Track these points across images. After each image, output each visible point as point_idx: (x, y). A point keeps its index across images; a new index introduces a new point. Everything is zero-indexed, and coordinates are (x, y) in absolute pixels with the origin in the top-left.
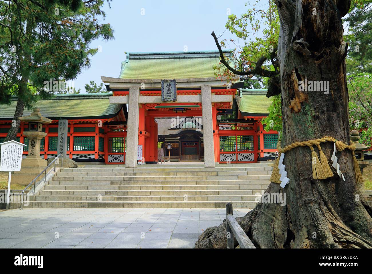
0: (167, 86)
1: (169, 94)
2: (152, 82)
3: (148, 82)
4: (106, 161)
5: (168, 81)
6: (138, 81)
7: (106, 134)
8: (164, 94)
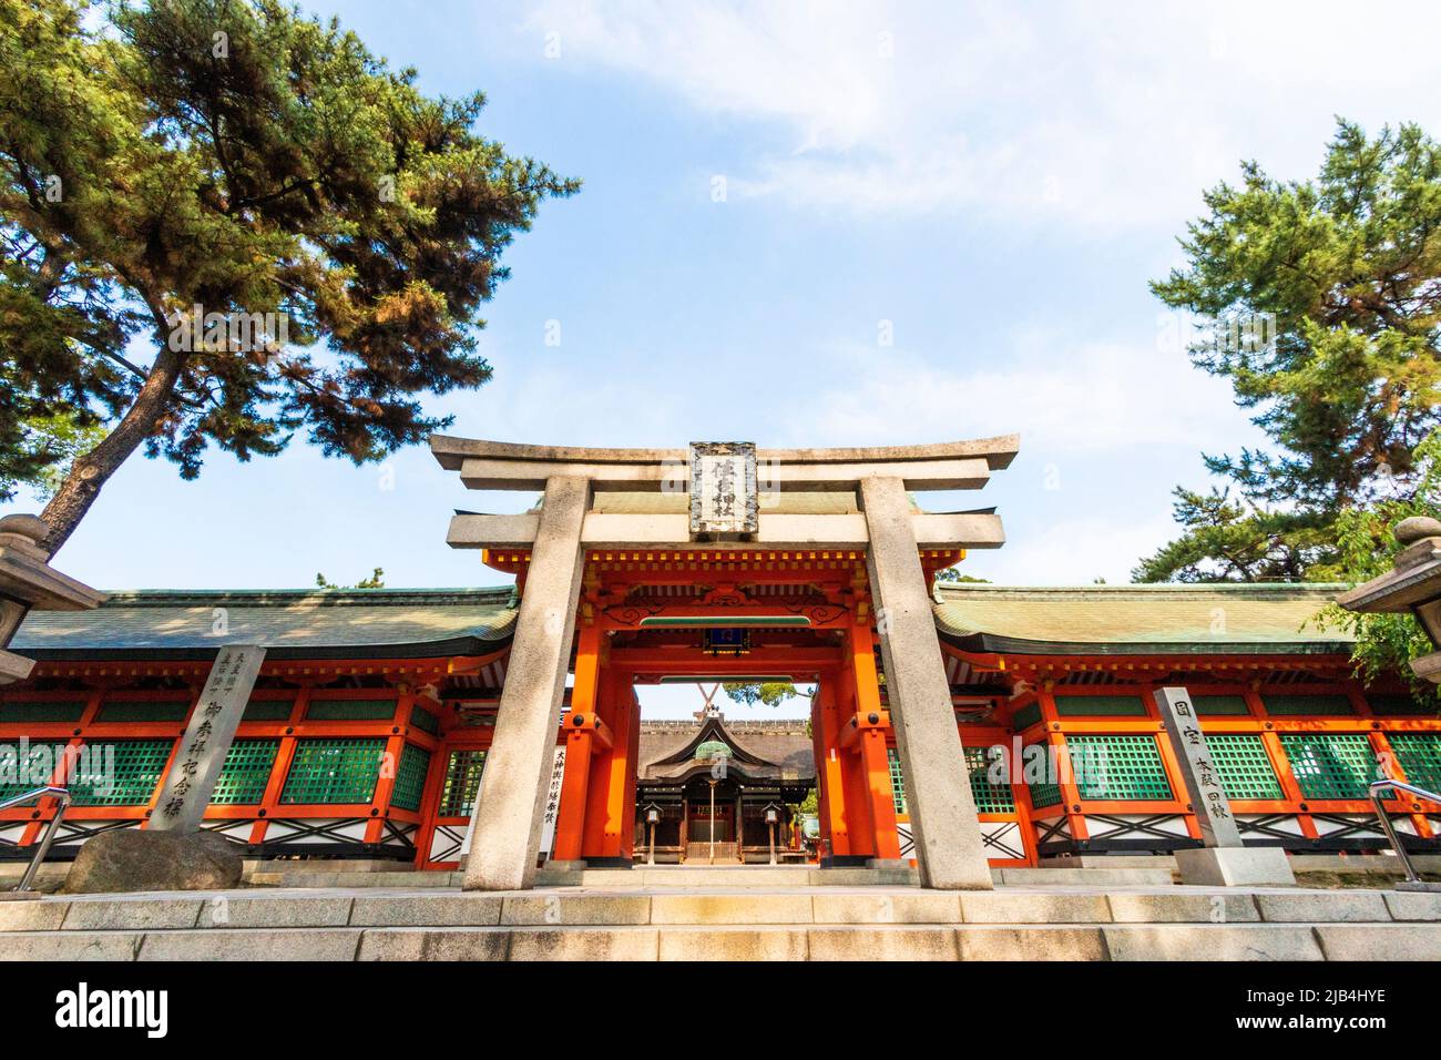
0: (715, 471)
1: (724, 505)
2: (648, 458)
3: (632, 459)
4: (419, 854)
5: (722, 449)
6: (588, 454)
7: (443, 735)
8: (700, 504)
